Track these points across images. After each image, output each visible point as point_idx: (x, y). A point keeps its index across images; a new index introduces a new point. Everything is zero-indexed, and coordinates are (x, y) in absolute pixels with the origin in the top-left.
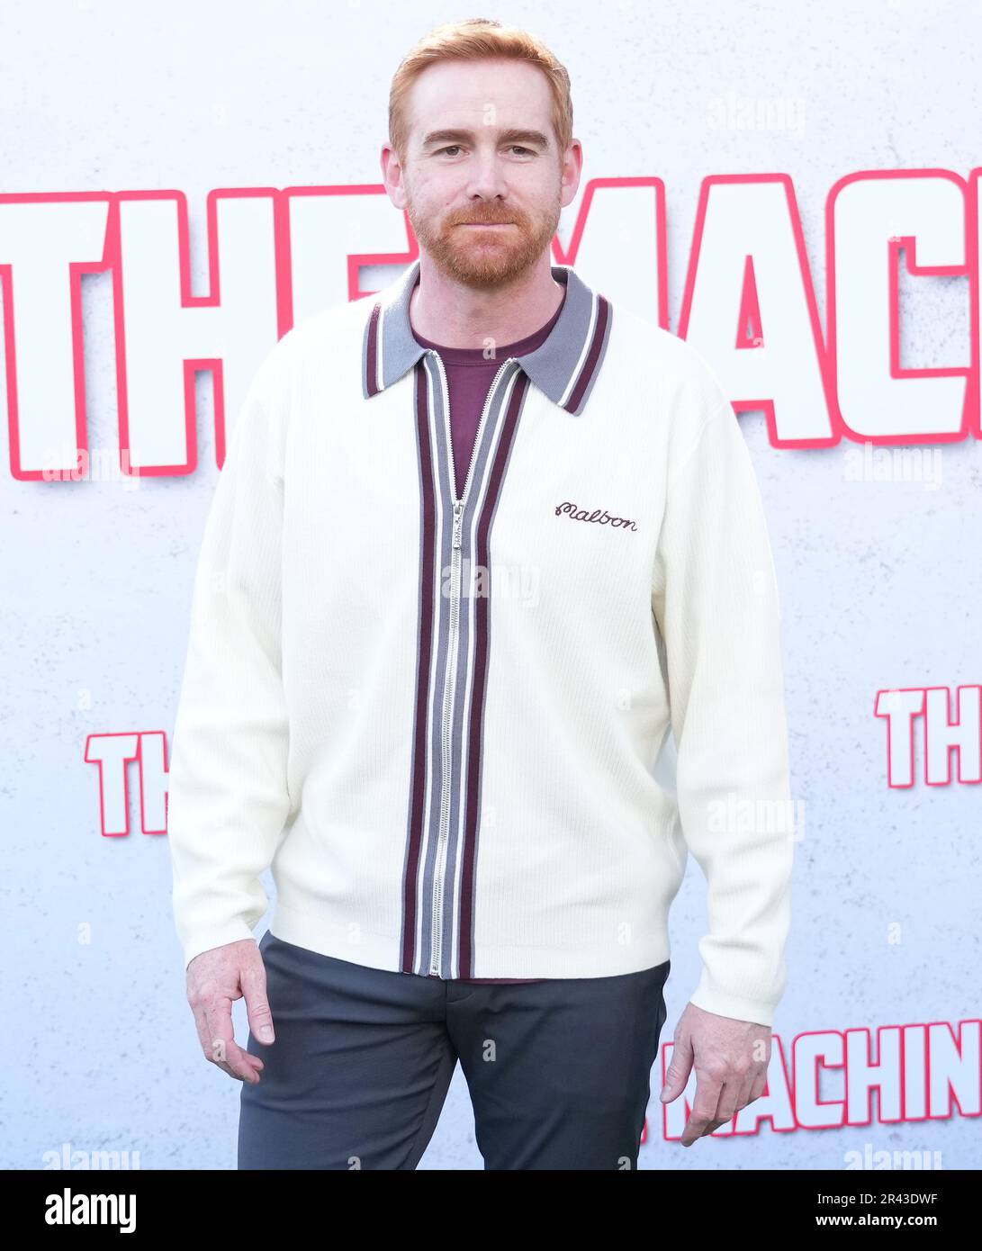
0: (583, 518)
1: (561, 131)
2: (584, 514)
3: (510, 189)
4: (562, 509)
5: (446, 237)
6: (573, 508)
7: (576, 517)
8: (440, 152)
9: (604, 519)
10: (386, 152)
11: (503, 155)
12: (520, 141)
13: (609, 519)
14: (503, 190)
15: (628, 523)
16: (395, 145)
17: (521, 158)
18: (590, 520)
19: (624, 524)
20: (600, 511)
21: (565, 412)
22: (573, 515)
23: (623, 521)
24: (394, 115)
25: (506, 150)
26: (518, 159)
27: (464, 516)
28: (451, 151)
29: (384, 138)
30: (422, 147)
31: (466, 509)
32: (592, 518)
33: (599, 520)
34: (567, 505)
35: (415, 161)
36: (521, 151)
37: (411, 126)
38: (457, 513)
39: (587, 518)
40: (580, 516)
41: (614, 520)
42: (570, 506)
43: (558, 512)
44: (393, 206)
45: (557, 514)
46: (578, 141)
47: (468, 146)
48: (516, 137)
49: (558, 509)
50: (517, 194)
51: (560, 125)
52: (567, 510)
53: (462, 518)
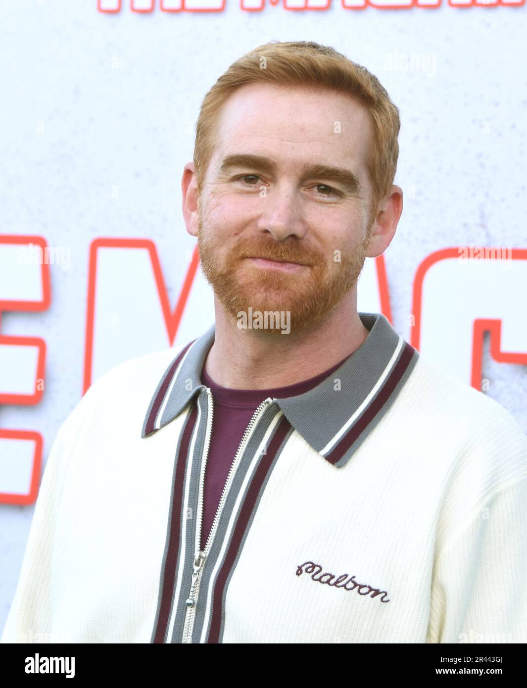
0: (328, 582)
1: (377, 176)
2: (328, 577)
3: (308, 229)
4: (304, 569)
5: (230, 272)
6: (317, 569)
7: (319, 580)
8: (237, 178)
9: (350, 585)
10: (188, 173)
11: (306, 193)
12: (328, 179)
13: (356, 585)
14: (298, 229)
15: (377, 592)
16: (197, 166)
17: (325, 198)
18: (335, 584)
19: (372, 592)
20: (346, 576)
21: (327, 463)
22: (317, 577)
23: (371, 589)
24: (200, 132)
25: (310, 187)
26: (321, 198)
27: (204, 570)
28: (250, 179)
29: (188, 157)
30: (220, 170)
31: (207, 562)
32: (337, 582)
33: (344, 586)
34: (311, 565)
35: (212, 184)
36: (327, 190)
37: (214, 147)
38: (197, 564)
39: (332, 582)
40: (325, 579)
41: (361, 587)
42: (314, 566)
43: (299, 572)
44: (186, 231)
45: (298, 574)
46: (401, 190)
47: (269, 177)
48: (323, 174)
49: (300, 568)
50: (316, 235)
51: (377, 168)
52: (309, 570)
53: (202, 571)
